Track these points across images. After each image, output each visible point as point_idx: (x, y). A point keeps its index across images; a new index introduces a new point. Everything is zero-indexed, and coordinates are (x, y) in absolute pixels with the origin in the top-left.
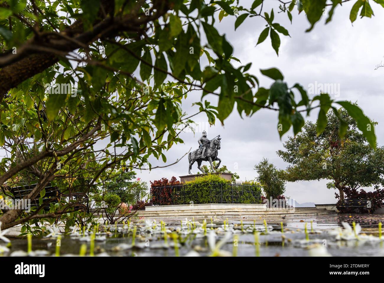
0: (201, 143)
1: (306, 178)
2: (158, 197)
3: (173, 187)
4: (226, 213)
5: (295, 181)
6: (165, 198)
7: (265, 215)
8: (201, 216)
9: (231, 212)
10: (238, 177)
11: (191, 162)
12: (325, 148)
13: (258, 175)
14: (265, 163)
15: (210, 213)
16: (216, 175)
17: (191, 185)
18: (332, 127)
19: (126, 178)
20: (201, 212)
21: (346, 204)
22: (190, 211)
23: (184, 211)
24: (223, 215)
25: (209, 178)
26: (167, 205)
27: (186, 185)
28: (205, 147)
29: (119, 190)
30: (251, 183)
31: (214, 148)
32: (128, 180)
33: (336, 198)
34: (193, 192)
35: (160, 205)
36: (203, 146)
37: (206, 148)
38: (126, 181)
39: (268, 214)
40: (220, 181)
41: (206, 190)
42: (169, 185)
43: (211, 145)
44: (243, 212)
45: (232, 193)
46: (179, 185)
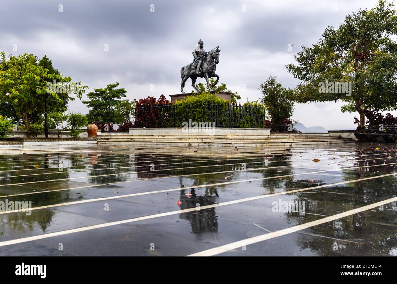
0: (196, 56)
1: (321, 98)
2: (144, 118)
3: (161, 107)
4: (215, 140)
5: (306, 102)
6: (152, 119)
7: (265, 143)
8: (184, 144)
9: (222, 140)
10: (239, 98)
11: (184, 78)
12: (348, 62)
13: (263, 96)
14: (272, 82)
15: (196, 141)
16: (212, 94)
17: (181, 105)
18: (360, 34)
19: (115, 96)
20: (184, 139)
21: (368, 131)
22: (173, 137)
23: (165, 136)
24: (211, 143)
25: (203, 97)
26: (154, 127)
27: (176, 106)
28: (201, 60)
29: (107, 109)
30: (253, 104)
31: (212, 62)
32: (118, 99)
33: (355, 123)
34: (184, 113)
35: (146, 127)
36: (198, 59)
37: (202, 62)
38: (116, 99)
39: (268, 143)
40: (216, 101)
41: (199, 111)
42: (156, 104)
43: (208, 59)
44: (237, 139)
45: (230, 116)
46: (168, 104)
